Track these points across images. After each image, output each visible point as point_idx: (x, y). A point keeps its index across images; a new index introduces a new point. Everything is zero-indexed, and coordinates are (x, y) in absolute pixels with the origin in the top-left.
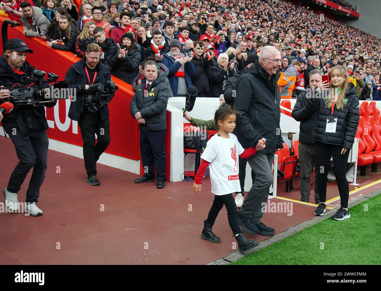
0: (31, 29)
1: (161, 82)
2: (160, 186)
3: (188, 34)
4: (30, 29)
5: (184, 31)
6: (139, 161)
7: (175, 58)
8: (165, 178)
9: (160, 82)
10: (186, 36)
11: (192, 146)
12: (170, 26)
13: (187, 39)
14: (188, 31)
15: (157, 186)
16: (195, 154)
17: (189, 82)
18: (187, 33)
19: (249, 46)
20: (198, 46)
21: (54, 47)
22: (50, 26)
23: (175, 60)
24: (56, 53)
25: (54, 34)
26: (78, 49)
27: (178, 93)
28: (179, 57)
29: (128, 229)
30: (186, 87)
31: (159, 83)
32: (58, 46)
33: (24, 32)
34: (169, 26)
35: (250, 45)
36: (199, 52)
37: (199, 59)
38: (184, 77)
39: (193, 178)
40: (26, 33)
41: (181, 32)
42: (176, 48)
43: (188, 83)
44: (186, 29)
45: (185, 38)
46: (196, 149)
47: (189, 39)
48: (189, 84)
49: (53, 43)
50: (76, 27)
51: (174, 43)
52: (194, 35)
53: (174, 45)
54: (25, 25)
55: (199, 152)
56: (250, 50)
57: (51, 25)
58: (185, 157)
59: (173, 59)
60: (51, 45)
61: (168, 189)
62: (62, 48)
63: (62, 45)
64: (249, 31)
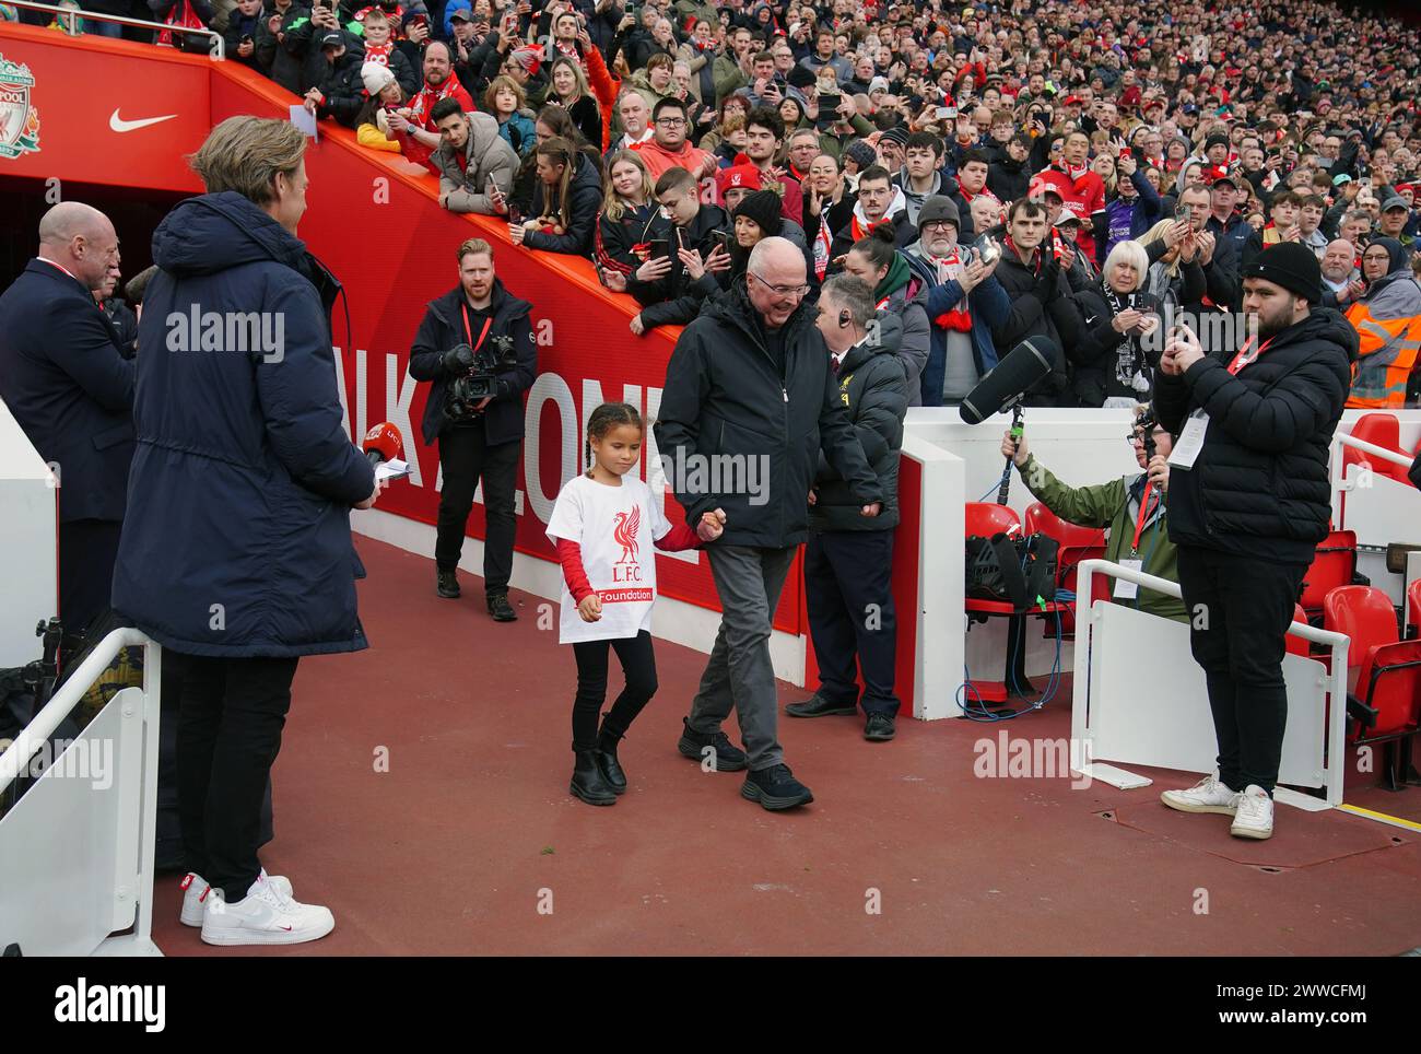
0: (463, 186)
1: (878, 354)
2: (877, 734)
3: (984, 177)
4: (458, 187)
5: (971, 164)
6: (803, 637)
7: (937, 262)
8: (896, 703)
9: (873, 354)
10: (978, 182)
11: (995, 588)
12: (916, 146)
13: (981, 192)
14: (985, 166)
15: (867, 731)
16: (1008, 619)
17: (988, 348)
18: (983, 171)
19: (1222, 209)
20: (1021, 214)
21: (528, 241)
22: (520, 174)
23: (936, 269)
24: (535, 261)
25: (532, 199)
26: (602, 251)
27: (945, 392)
28: (952, 258)
29: (763, 887)
30: (975, 369)
31: (872, 357)
32: (541, 238)
33: (442, 198)
34: (914, 149)
35: (1227, 203)
36: (1025, 235)
37: (1031, 267)
38: (970, 333)
39: (999, 709)
40: (447, 199)
41: (959, 169)
42: (950, 227)
43: (982, 352)
44: (978, 159)
45: (975, 189)
46: (1010, 602)
47: (990, 194)
48: (985, 358)
49: (527, 230)
50: (600, 172)
51: (942, 210)
52: (1008, 180)
53: (944, 215)
54: (445, 173)
55: (1021, 611)
56: (1224, 221)
57: (523, 170)
58: (969, 630)
59: (930, 266)
60: (522, 235)
61: (906, 745)
62: (553, 245)
63: (554, 233)
64: (1212, 151)
